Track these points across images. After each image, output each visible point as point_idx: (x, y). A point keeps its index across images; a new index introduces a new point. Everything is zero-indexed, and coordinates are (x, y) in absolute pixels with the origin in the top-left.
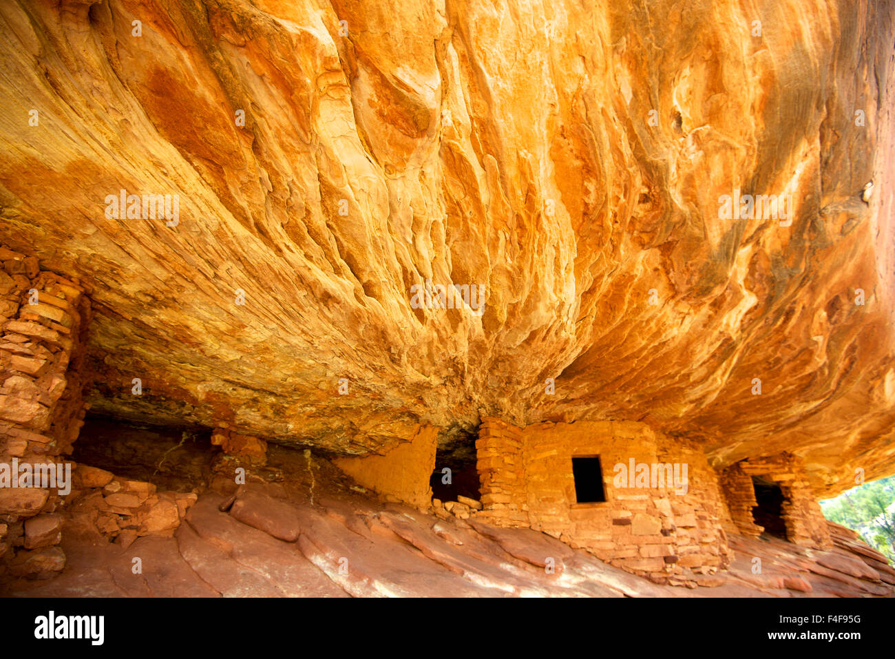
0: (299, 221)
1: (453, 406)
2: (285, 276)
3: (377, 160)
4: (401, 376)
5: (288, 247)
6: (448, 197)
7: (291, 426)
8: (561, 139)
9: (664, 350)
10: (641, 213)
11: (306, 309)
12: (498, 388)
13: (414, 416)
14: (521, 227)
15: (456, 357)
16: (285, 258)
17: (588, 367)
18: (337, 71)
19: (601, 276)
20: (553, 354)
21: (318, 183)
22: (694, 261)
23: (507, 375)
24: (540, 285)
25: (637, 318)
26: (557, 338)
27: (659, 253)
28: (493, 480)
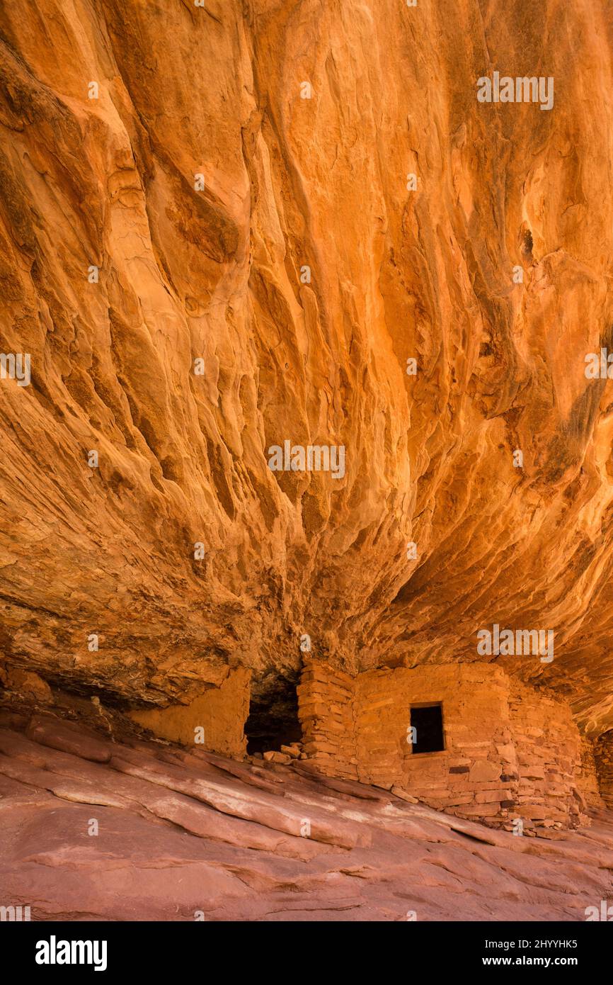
0: (84, 372)
1: (269, 641)
2: (66, 449)
3: (176, 291)
4: (206, 594)
5: (70, 409)
6: (260, 344)
7: (78, 658)
8: (391, 266)
9: (513, 558)
10: (483, 370)
11: (92, 497)
12: (323, 615)
13: (222, 653)
14: (345, 386)
15: (272, 568)
16: (67, 425)
17: (429, 584)
18: (130, 169)
19: (439, 455)
20: (387, 563)
21: (109, 322)
22: (542, 434)
23: (333, 596)
24: (368, 466)
25: (481, 513)
26: (390, 539)
27: (504, 423)
28: (317, 727)
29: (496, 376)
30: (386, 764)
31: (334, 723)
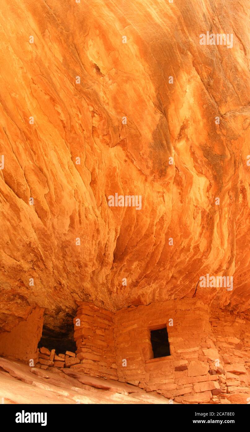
10: (97, 124)
26: (88, 220)
27: (121, 149)
28: (83, 343)
29: (104, 125)
30: (134, 367)
31: (99, 341)
